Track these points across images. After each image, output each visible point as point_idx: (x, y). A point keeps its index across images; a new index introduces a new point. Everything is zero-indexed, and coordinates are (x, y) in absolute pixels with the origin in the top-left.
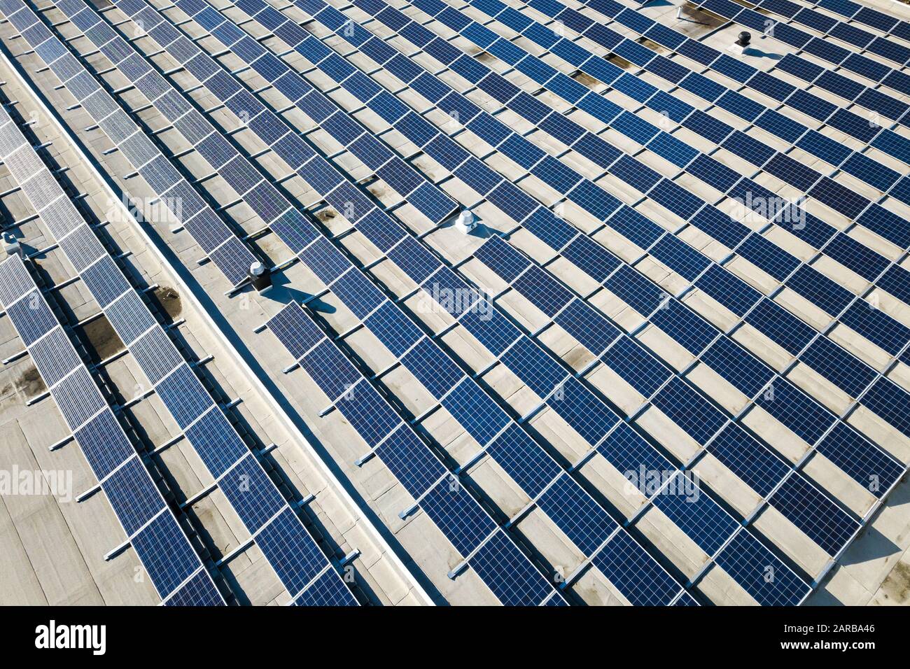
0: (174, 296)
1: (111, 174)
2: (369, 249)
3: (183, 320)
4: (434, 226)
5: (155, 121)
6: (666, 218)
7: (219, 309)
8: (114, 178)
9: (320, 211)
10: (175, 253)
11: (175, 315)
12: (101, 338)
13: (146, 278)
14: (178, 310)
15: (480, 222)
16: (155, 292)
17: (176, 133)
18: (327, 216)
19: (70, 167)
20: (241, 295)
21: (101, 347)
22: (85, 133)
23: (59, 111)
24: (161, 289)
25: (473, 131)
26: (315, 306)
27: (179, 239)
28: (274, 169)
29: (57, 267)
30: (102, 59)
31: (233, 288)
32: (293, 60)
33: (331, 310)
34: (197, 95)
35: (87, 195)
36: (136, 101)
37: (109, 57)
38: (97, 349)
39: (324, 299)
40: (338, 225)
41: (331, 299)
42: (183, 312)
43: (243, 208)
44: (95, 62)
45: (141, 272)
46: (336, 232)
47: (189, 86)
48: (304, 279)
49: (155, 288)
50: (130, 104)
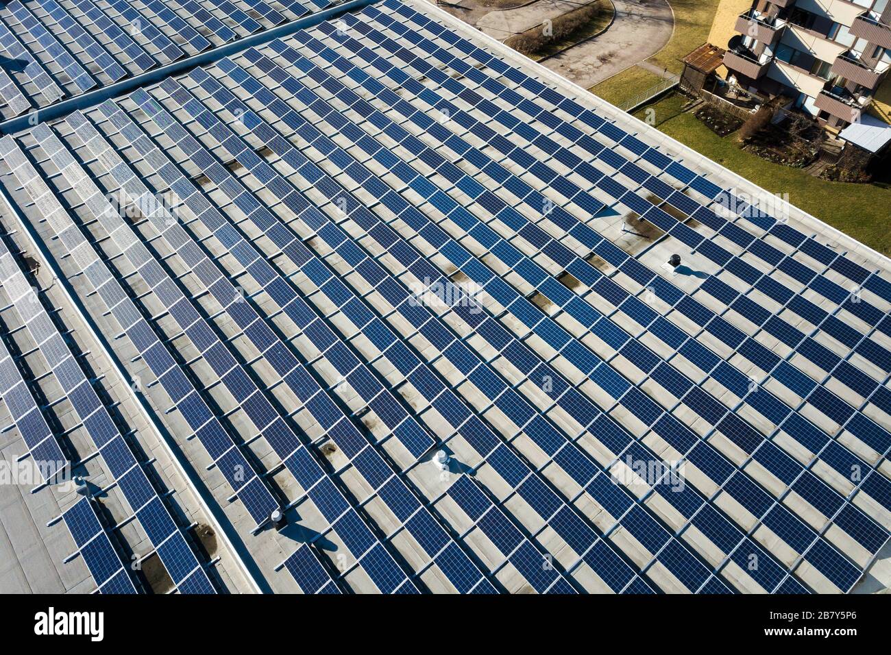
0: (211, 533)
1: (155, 408)
2: (364, 485)
3: (218, 558)
4: (416, 460)
5: (187, 349)
6: (601, 452)
7: (247, 547)
8: (157, 413)
9: (324, 444)
10: (210, 490)
11: (212, 553)
12: (155, 576)
13: (187, 515)
14: (214, 547)
15: (452, 456)
16: (196, 529)
17: (204, 363)
18: (330, 449)
19: (121, 401)
20: (264, 533)
21: (156, 584)
22: (130, 364)
23: (108, 340)
24: (200, 526)
25: (448, 358)
26: (321, 544)
27: (212, 476)
28: (287, 402)
29: (117, 506)
30: (140, 281)
31: (257, 527)
32: (299, 281)
33: (334, 548)
34: (221, 321)
35: (136, 431)
36: (171, 327)
37: (146, 280)
38: (153, 587)
39: (328, 537)
40: (339, 460)
41: (334, 537)
42: (218, 550)
43: (262, 444)
44: (134, 284)
45: (184, 510)
46: (338, 467)
47: (214, 311)
48: (312, 517)
49: (195, 526)
50: (166, 332)
